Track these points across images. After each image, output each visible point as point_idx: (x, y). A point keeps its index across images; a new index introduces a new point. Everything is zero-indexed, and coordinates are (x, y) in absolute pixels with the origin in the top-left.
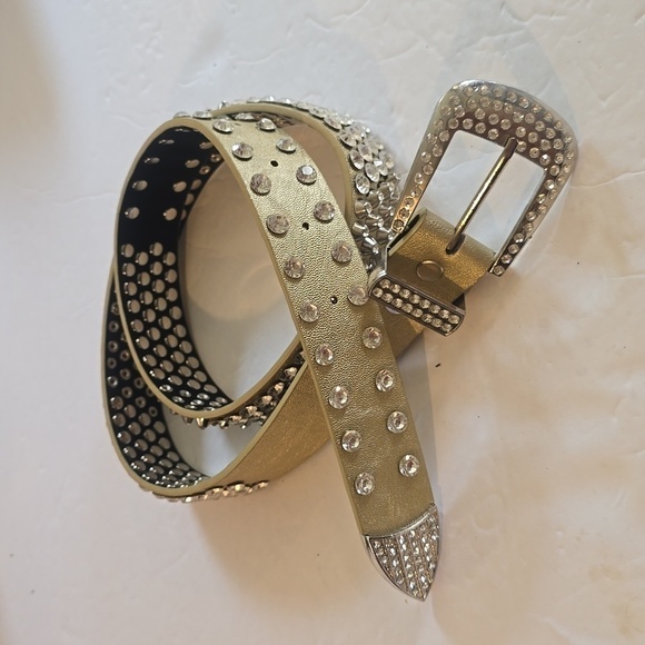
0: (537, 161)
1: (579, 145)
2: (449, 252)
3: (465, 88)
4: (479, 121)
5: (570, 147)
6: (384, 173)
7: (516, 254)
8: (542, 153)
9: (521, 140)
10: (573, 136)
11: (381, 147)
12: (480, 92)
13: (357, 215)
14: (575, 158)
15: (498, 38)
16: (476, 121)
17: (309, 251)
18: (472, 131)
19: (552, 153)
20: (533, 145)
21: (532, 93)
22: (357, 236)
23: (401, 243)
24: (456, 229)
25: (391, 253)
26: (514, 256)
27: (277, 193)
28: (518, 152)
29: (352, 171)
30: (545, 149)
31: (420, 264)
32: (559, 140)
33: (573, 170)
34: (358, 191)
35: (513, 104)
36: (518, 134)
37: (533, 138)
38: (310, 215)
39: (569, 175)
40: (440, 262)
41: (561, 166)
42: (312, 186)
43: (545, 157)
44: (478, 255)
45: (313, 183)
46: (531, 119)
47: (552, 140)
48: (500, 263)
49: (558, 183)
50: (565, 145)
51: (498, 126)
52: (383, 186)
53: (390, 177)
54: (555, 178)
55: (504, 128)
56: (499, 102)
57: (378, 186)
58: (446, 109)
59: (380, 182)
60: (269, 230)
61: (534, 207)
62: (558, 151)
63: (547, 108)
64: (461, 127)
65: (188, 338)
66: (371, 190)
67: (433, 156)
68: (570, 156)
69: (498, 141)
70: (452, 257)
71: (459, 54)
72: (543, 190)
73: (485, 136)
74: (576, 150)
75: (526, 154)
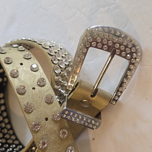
0: (125, 57)
1: (143, 49)
2: (92, 96)
3: (92, 29)
4: (99, 43)
5: (139, 50)
6: (67, 64)
7: (120, 96)
8: (127, 54)
9: (117, 49)
10: (139, 46)
11: (66, 53)
12: (98, 30)
13: (56, 82)
14: (141, 55)
15: (106, 8)
16: (97, 43)
17: (35, 99)
18: (96, 47)
19: (131, 54)
20: (123, 51)
21: (121, 29)
22: (56, 91)
23: (72, 94)
24: (94, 87)
25: (69, 98)
26: (119, 96)
27: (22, 76)
28: (117, 54)
29: (53, 65)
30: (128, 52)
31: (81, 101)
32: (134, 48)
33: (141, 60)
34: (55, 73)
35: (113, 34)
36: (116, 47)
37: (122, 48)
38: (36, 84)
39: (139, 62)
40: (89, 100)
41: (135, 59)
42: (37, 72)
43: (128, 55)
44: (104, 96)
45: (37, 71)
46: (121, 40)
47: (131, 48)
48: (114, 99)
49: (135, 66)
50: (136, 49)
51: (107, 44)
52: (67, 69)
53: (70, 65)
54: (133, 64)
55: (110, 45)
56: (107, 34)
57: (65, 69)
58: (84, 38)
59: (66, 67)
60: (18, 92)
61: (126, 76)
62: (134, 53)
63: (127, 35)
64: (91, 46)
65: (10, 123)
66: (62, 71)
67: (81, 59)
68: (139, 54)
69: (108, 50)
70: (94, 98)
71: (92, 16)
72: (129, 69)
73: (102, 49)
74: (141, 51)
75: (120, 55)
